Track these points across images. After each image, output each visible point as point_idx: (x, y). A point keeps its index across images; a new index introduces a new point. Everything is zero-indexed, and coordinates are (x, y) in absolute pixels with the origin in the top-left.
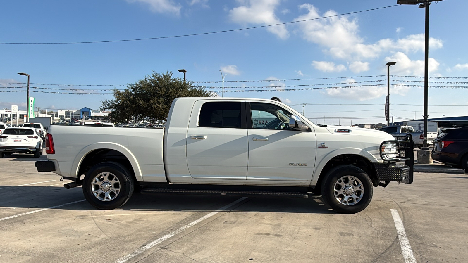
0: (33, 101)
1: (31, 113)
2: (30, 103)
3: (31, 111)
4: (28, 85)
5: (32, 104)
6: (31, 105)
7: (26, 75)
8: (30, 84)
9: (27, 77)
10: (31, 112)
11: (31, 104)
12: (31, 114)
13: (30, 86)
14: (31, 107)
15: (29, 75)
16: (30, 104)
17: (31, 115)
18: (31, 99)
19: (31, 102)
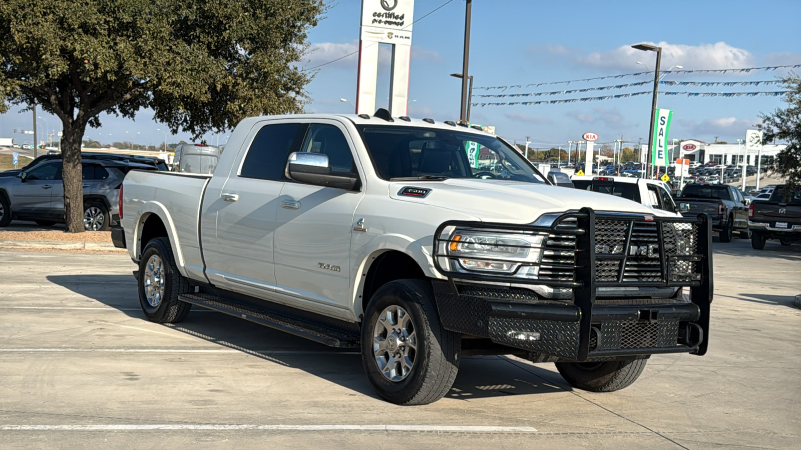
0: (666, 120)
1: (659, 151)
2: (659, 124)
3: (660, 146)
4: (656, 77)
5: (664, 127)
6: (662, 129)
7: (651, 49)
8: (660, 73)
9: (656, 53)
10: (660, 149)
11: (660, 126)
12: (659, 154)
13: (660, 78)
14: (661, 134)
15: (660, 49)
16: (658, 126)
17: (659, 157)
18: (663, 112)
19: (660, 121)
